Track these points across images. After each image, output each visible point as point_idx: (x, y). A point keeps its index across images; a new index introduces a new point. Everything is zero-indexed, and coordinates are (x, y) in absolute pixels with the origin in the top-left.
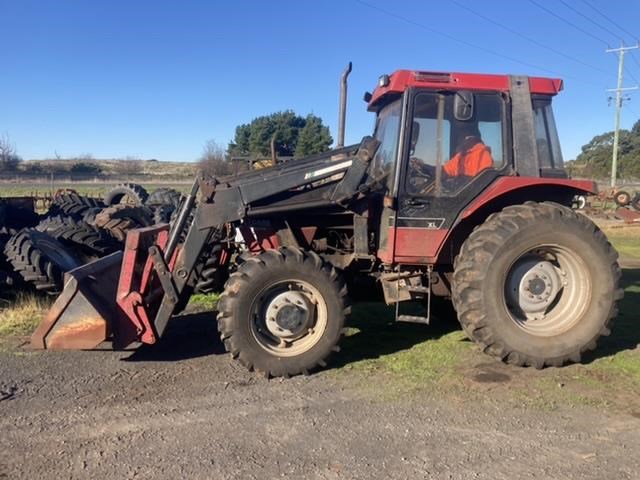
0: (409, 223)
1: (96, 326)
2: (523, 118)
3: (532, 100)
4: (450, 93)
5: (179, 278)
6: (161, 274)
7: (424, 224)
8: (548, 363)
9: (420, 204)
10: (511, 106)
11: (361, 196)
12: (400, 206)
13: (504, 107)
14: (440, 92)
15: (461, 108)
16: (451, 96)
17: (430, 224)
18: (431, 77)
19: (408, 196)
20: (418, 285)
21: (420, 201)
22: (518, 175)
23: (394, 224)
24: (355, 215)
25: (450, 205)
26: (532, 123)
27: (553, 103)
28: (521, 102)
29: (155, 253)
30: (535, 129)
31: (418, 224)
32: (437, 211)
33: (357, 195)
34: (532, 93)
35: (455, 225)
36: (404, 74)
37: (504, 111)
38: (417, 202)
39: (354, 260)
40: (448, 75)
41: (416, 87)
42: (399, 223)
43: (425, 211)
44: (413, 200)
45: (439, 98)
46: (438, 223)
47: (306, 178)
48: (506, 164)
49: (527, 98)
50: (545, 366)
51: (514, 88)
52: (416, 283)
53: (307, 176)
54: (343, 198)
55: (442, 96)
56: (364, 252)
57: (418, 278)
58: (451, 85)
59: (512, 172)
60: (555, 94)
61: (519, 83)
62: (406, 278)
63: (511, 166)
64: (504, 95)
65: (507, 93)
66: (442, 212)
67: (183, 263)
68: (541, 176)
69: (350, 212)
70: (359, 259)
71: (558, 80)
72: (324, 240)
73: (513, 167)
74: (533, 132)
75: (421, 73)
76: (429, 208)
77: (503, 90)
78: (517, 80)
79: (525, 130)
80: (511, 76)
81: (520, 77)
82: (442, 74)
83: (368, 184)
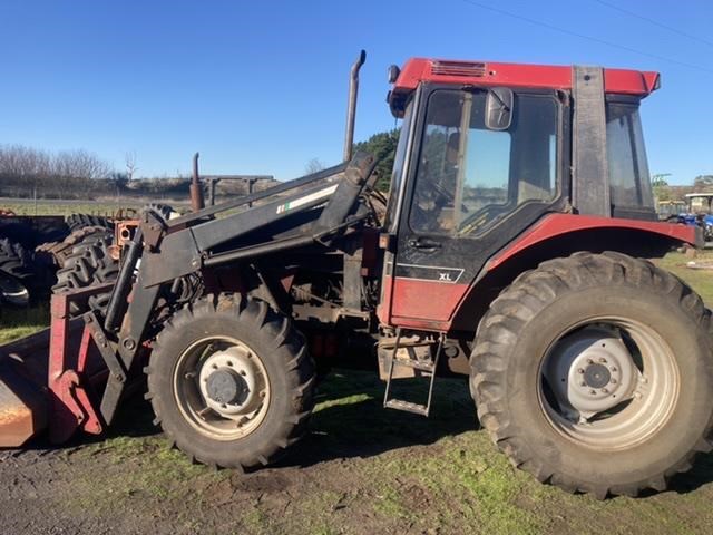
0: (412, 271)
1: (20, 417)
2: (590, 129)
3: (606, 103)
4: (479, 91)
5: (126, 350)
6: (101, 346)
7: (434, 275)
8: (612, 492)
9: (430, 247)
10: (572, 111)
11: (350, 230)
12: (399, 247)
13: (561, 112)
14: (467, 90)
15: (496, 111)
16: (482, 95)
17: (443, 276)
18: (456, 68)
19: (412, 234)
20: (426, 357)
21: (429, 242)
22: (575, 211)
23: (391, 272)
24: (346, 256)
25: (473, 249)
26: (604, 136)
27: (641, 107)
28: (589, 105)
29: (92, 320)
30: (608, 145)
31: (425, 274)
32: (453, 257)
33: (344, 229)
34: (606, 93)
35: (478, 279)
36: (419, 64)
37: (560, 117)
38: (423, 243)
39: (340, 316)
40: (482, 65)
41: (433, 82)
42: (397, 272)
43: (436, 257)
44: (419, 241)
45: (464, 99)
46: (453, 275)
47: (278, 212)
48: (559, 195)
49: (599, 100)
50: (610, 496)
51: (579, 85)
52: (423, 355)
53: (280, 210)
54: (323, 232)
55: (469, 96)
56: (355, 307)
57: (427, 348)
58: (485, 79)
59: (568, 207)
60: (645, 95)
61: (587, 78)
62: (410, 348)
63: (567, 198)
64: (561, 96)
65: (567, 93)
66: (460, 261)
67: (129, 330)
68: (612, 216)
69: (339, 252)
70: (347, 316)
71: (653, 73)
72: (307, 287)
73: (570, 200)
74: (604, 150)
75: (441, 62)
76: (441, 254)
77: (561, 87)
78: (586, 74)
79: (592, 146)
80: (575, 68)
81: (588, 69)
82: (473, 65)
83: (359, 214)
